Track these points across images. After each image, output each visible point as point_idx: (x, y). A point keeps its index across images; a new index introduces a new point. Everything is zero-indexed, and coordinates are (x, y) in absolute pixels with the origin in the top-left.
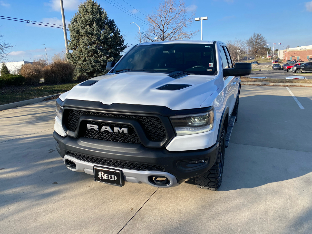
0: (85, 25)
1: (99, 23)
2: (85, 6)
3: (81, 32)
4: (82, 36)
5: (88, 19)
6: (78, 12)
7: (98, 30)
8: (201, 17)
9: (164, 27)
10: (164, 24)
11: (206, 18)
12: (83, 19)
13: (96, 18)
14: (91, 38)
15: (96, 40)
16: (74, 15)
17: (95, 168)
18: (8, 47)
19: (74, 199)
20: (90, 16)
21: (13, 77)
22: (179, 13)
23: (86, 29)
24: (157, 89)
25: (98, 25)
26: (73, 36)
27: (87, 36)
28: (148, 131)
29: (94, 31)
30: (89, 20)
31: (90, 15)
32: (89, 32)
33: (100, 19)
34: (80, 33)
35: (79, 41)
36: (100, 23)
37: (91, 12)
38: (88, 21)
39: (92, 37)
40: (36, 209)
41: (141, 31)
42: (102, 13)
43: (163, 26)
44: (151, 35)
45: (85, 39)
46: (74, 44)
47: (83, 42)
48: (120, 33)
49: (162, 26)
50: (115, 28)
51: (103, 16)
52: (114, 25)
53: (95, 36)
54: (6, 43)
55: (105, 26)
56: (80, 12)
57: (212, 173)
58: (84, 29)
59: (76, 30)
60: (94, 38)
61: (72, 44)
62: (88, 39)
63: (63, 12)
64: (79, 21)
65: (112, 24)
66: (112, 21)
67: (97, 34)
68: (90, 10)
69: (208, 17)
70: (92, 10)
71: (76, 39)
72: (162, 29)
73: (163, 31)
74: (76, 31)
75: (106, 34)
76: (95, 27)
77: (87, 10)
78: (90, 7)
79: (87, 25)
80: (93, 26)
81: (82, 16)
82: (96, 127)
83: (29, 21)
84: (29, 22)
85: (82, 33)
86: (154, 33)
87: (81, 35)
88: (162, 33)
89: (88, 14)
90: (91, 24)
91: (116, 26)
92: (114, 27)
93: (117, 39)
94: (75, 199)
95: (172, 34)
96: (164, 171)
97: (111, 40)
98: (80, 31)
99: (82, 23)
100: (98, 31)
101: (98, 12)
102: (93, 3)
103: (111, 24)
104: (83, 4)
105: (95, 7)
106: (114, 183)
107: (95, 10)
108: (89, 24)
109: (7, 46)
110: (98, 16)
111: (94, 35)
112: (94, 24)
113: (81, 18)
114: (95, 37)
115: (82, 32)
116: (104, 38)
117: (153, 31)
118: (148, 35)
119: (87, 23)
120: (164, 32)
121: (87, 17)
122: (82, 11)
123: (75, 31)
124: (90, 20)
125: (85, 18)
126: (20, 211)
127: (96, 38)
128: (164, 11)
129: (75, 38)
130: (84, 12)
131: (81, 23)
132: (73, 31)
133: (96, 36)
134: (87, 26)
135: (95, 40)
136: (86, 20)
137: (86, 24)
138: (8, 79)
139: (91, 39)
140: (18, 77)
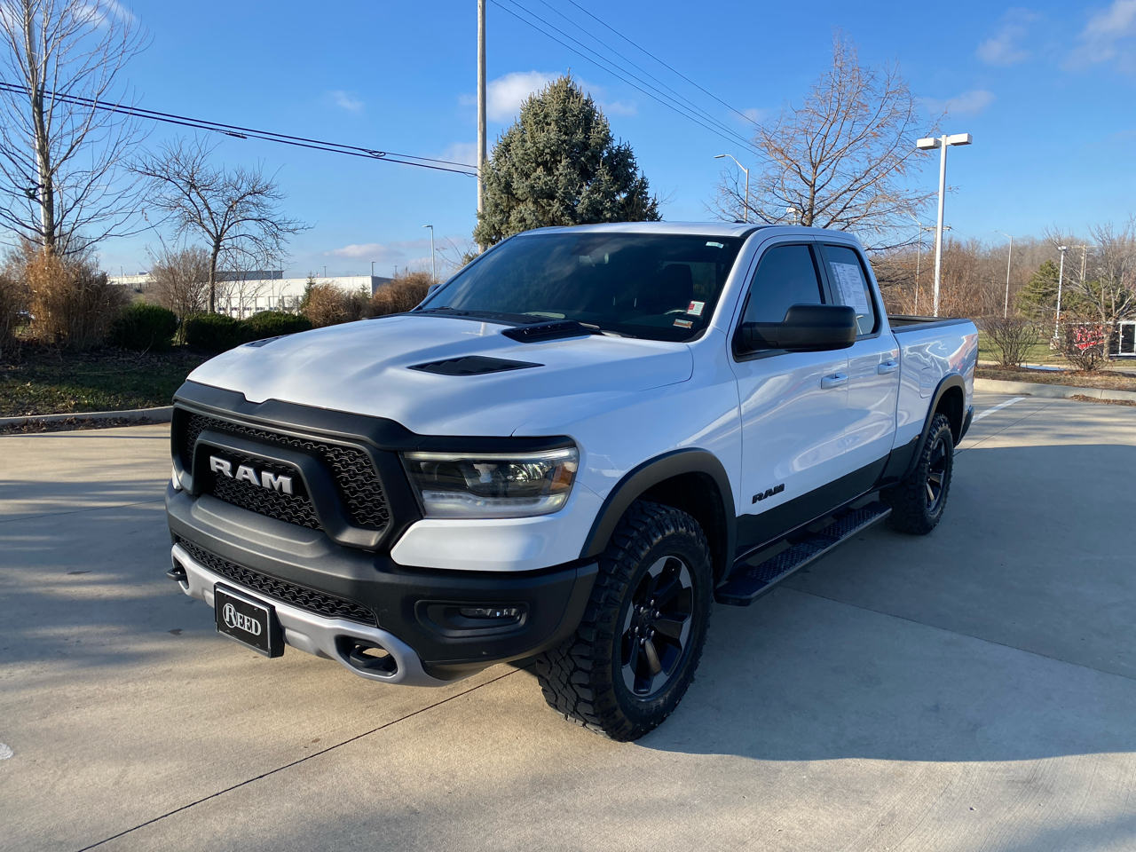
0: (534, 165)
1: (579, 158)
2: (541, 104)
3: (518, 189)
4: (519, 201)
5: (545, 147)
6: (519, 121)
7: (571, 182)
8: (944, 136)
9: (819, 171)
10: (818, 160)
11: (963, 138)
12: (529, 144)
13: (570, 141)
14: (548, 208)
15: (563, 215)
16: (506, 134)
17: (218, 590)
18: (293, 231)
19: (185, 682)
20: (552, 135)
21: (277, 320)
22: (878, 121)
23: (535, 180)
24: (411, 368)
25: (573, 164)
26: (491, 200)
27: (535, 202)
28: (347, 492)
29: (560, 185)
30: (547, 147)
31: (553, 133)
32: (541, 187)
33: (585, 146)
34: (514, 192)
35: (509, 217)
36: (583, 159)
37: (556, 124)
38: (543, 150)
39: (550, 205)
40: (71, 690)
41: (731, 185)
42: (594, 125)
43: (815, 166)
44: (767, 200)
45: (525, 210)
46: (494, 225)
47: (520, 222)
48: (646, 193)
49: (809, 166)
50: (633, 173)
51: (595, 138)
52: (631, 165)
53: (560, 201)
54: (288, 220)
55: (597, 170)
56: (524, 123)
57: (582, 669)
58: (527, 179)
59: (503, 180)
60: (554, 209)
61: (486, 227)
62: (534, 212)
63: (482, 124)
64: (517, 152)
65: (622, 163)
66: (625, 150)
67: (567, 194)
68: (554, 115)
69: (969, 136)
70: (564, 115)
71: (502, 211)
72: (810, 178)
73: (813, 186)
74: (503, 185)
75: (595, 196)
76: (564, 172)
77: (545, 117)
78: (556, 106)
79: (538, 165)
80: (558, 169)
81: (527, 136)
82: (226, 466)
83: (376, 154)
84: (377, 157)
85: (520, 192)
86: (776, 191)
87: (517, 198)
88: (808, 194)
89: (546, 129)
90: (553, 163)
91: (635, 168)
92: (630, 171)
93: (632, 212)
94: (188, 683)
95: (847, 196)
96: (378, 627)
97: (612, 215)
98: (515, 185)
99: (526, 158)
100: (573, 184)
101: (579, 123)
102: (570, 92)
103: (621, 165)
104: (538, 96)
105: (575, 106)
106: (254, 645)
107: (573, 116)
108: (545, 164)
109: (291, 227)
110: (579, 136)
111: (556, 197)
112: (560, 162)
113: (524, 141)
114: (558, 204)
115: (520, 187)
116: (587, 209)
117: (771, 187)
118: (754, 199)
119: (539, 160)
120: (816, 189)
121: (542, 137)
122: (531, 120)
123: (499, 185)
124: (550, 148)
125: (535, 143)
126: (30, 684)
127: (562, 208)
128: (824, 115)
129: (497, 205)
130: (536, 123)
131: (523, 158)
132: (494, 185)
133: (562, 202)
134: (539, 170)
135: (559, 213)
136: (538, 149)
137: (536, 162)
138: (265, 326)
139: (545, 213)
140: (294, 322)
